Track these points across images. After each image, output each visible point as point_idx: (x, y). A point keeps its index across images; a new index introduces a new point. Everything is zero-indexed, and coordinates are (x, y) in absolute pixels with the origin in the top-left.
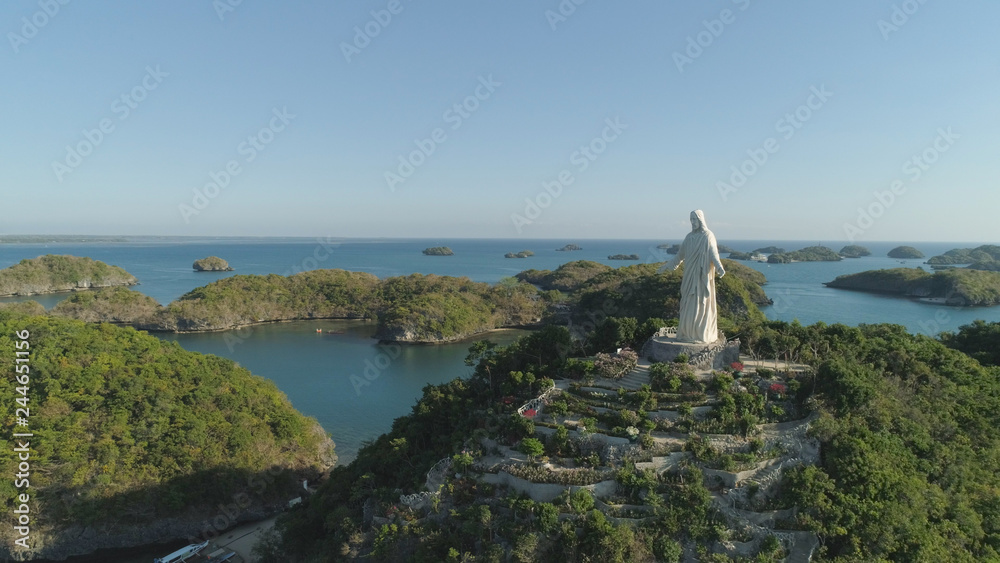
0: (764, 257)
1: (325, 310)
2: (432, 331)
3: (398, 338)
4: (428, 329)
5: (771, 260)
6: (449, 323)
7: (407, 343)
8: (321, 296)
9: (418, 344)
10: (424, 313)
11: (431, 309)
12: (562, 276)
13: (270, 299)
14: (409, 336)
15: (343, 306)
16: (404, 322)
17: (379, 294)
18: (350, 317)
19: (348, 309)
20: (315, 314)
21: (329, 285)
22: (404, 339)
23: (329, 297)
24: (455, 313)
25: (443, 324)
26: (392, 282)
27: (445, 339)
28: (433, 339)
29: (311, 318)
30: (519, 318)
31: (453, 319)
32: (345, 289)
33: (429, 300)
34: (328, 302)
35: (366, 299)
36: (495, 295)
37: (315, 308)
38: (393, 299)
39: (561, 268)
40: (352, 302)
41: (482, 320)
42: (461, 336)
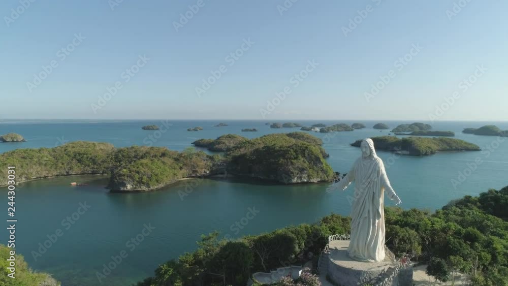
0: (318, 129)
1: (77, 169)
2: (143, 183)
3: (122, 189)
4: (141, 182)
5: (322, 131)
6: (154, 178)
7: (128, 192)
8: (74, 161)
9: (134, 192)
10: (138, 172)
11: (142, 170)
12: (219, 143)
13: (40, 164)
14: (129, 187)
15: (89, 166)
16: (126, 178)
17: (112, 159)
18: (93, 173)
19: (92, 168)
20: (71, 172)
21: (80, 154)
22: (125, 189)
23: (79, 161)
24: (158, 171)
25: (150, 178)
26: (120, 151)
27: (152, 188)
28: (144, 188)
29: (68, 174)
30: (196, 171)
31: (156, 175)
32: (90, 156)
33: (142, 164)
34: (79, 164)
35: (103, 162)
36: (182, 158)
37: (71, 168)
38: (120, 162)
39: (219, 138)
40: (95, 164)
41: (175, 175)
42: (161, 185)
